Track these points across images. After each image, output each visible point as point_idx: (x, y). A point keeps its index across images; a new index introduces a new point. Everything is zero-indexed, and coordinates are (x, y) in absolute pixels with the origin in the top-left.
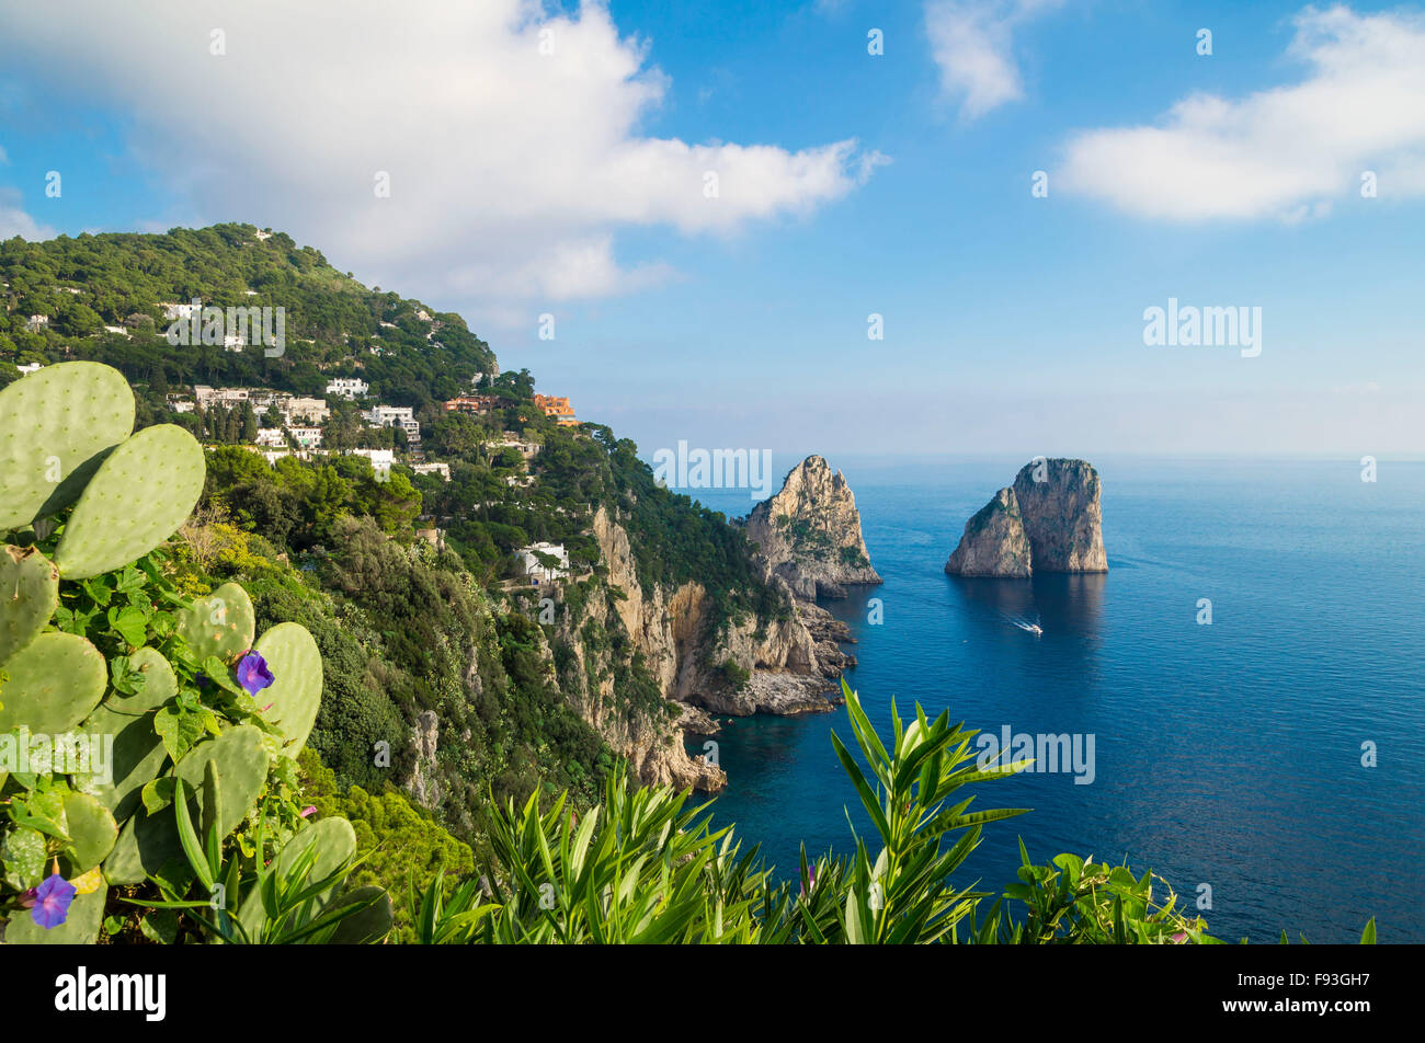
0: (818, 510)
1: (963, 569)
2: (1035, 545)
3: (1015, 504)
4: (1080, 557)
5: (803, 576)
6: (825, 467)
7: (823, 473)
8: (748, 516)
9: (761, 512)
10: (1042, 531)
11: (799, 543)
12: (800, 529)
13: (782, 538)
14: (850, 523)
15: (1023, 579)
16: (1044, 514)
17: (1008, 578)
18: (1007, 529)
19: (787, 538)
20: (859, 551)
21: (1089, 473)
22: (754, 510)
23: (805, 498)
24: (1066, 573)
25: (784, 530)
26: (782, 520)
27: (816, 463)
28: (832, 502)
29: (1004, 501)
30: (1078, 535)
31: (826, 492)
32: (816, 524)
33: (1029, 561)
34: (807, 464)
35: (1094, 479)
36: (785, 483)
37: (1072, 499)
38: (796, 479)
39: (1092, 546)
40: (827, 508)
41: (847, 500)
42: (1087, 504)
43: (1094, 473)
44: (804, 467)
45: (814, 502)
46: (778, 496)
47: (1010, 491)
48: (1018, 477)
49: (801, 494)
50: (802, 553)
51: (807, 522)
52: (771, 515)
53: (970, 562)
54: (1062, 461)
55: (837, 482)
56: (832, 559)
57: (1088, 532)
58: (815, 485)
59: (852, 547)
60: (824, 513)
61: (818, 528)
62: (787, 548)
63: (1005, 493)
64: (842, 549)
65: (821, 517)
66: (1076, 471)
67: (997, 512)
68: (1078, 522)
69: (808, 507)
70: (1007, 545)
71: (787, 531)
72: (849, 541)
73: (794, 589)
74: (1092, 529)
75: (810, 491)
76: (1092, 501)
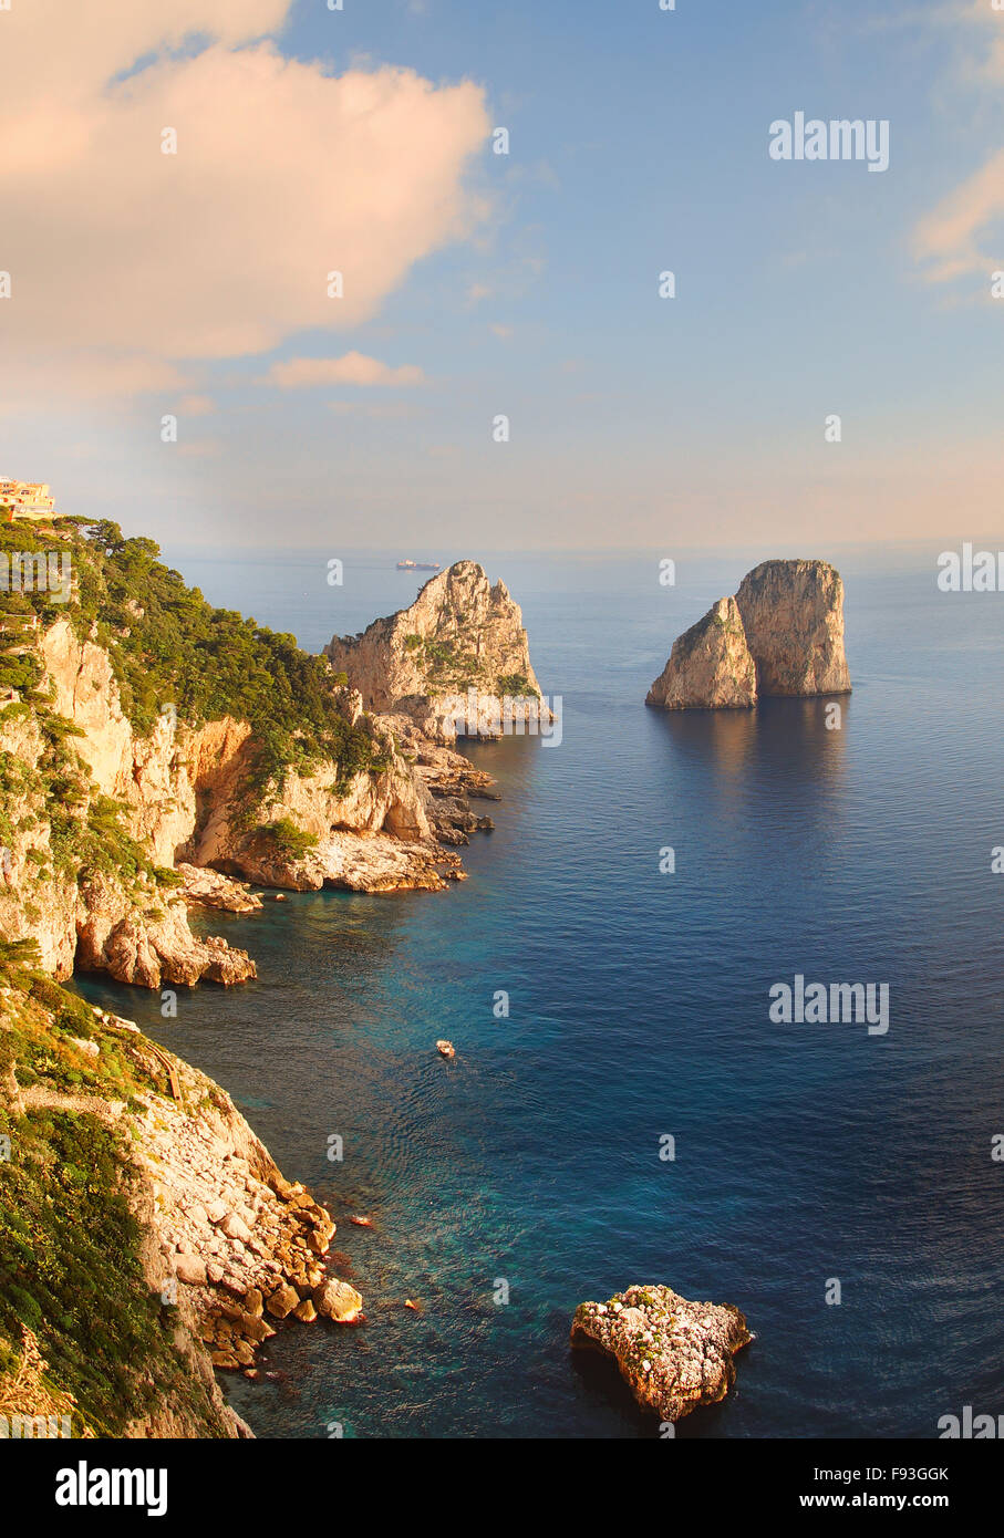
0: (466, 630)
1: (667, 700)
2: (762, 665)
3: (737, 617)
4: (817, 677)
5: (436, 714)
6: (480, 576)
7: (477, 582)
8: (360, 635)
9: (379, 630)
10: (771, 649)
11: (437, 668)
12: (440, 655)
13: (410, 663)
14: (514, 646)
15: (744, 709)
16: (774, 628)
17: (727, 709)
18: (725, 649)
19: (419, 664)
20: (525, 681)
21: (829, 576)
22: (369, 628)
23: (450, 613)
24: (799, 698)
25: (414, 653)
26: (411, 642)
27: (467, 571)
28: (489, 619)
29: (723, 615)
30: (816, 651)
31: (480, 607)
32: (463, 647)
33: (754, 687)
34: (454, 572)
35: (835, 583)
36: (419, 596)
37: (808, 608)
38: (436, 591)
39: (832, 662)
40: (480, 627)
41: (509, 617)
42: (826, 614)
43: (835, 575)
44: (450, 576)
45: (461, 619)
46: (407, 611)
47: (730, 601)
48: (743, 583)
49: (443, 609)
50: (440, 683)
51: (449, 645)
52: (395, 635)
53: (676, 694)
54: (796, 563)
55: (496, 594)
56: (484, 690)
57: (826, 647)
58: (465, 598)
59: (516, 676)
60: (475, 633)
61: (466, 651)
62: (417, 677)
63: (724, 604)
64: (500, 680)
65: (471, 638)
66: (813, 574)
67: (712, 628)
68: (815, 635)
69: (452, 625)
70: (724, 669)
71: (419, 656)
72: (511, 668)
73: (422, 730)
74: (832, 643)
75: (455, 606)
76: (832, 609)
